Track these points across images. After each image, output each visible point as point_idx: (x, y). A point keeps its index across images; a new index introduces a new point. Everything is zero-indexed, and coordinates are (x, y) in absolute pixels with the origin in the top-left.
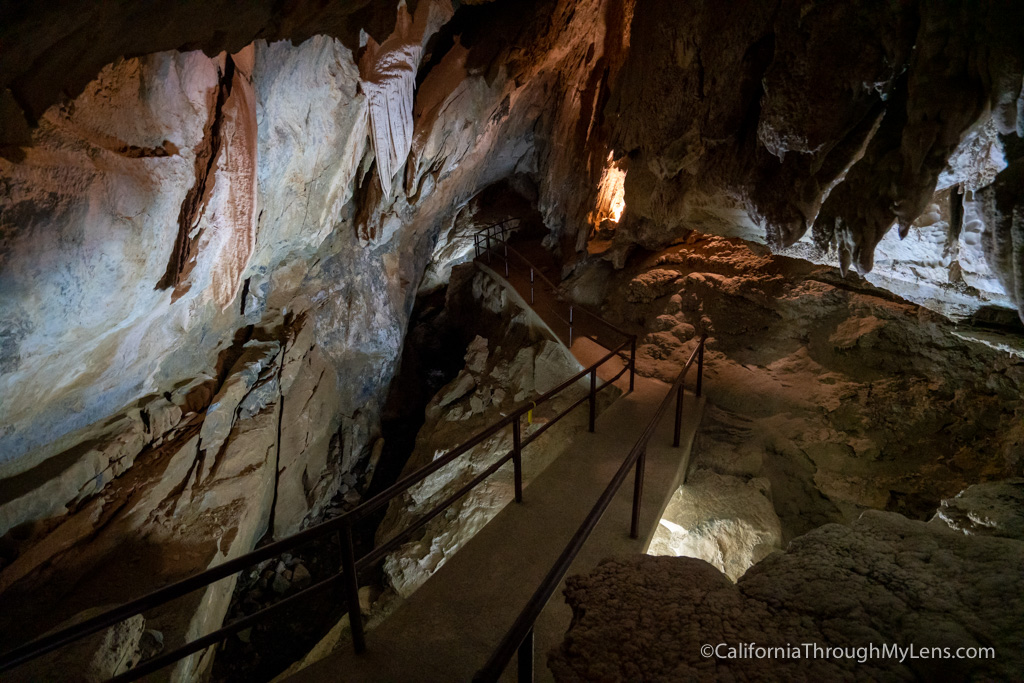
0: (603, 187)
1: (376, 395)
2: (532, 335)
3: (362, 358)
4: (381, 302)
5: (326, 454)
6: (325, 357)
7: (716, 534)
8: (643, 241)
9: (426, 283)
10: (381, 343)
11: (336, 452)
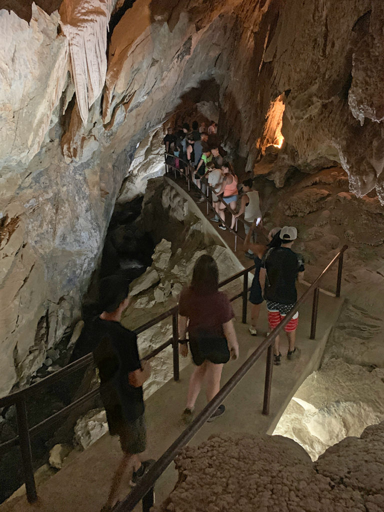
0: (270, 117)
1: (78, 284)
2: (206, 241)
3: (67, 254)
4: (84, 209)
5: (35, 333)
6: (36, 253)
7: (341, 414)
8: (299, 165)
9: (126, 193)
10: (83, 243)
11: (43, 331)
